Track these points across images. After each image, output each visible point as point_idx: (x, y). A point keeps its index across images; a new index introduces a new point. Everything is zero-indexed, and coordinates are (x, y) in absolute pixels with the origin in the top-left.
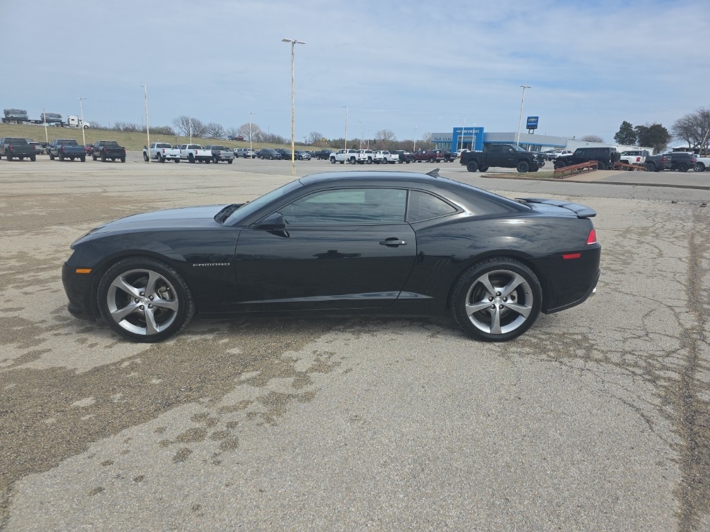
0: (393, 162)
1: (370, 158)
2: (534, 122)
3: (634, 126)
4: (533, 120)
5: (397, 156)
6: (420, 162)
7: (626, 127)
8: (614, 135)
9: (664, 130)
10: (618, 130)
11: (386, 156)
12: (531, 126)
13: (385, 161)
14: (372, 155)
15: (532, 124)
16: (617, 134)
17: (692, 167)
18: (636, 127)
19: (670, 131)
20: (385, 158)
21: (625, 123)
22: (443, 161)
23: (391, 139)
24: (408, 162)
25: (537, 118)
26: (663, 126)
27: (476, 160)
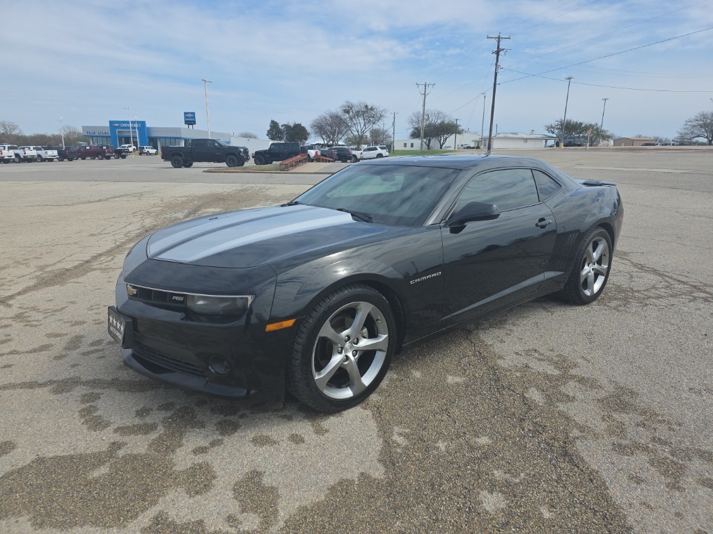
0: (51, 160)
1: (17, 155)
2: (192, 118)
3: (280, 125)
4: (190, 115)
5: (55, 152)
6: (84, 159)
7: (274, 125)
8: (266, 132)
9: (303, 129)
10: (269, 128)
11: (39, 152)
12: (190, 121)
13: (41, 159)
14: (20, 152)
15: (190, 120)
16: (268, 131)
17: (350, 159)
18: (282, 126)
19: (309, 129)
20: (39, 156)
21: (273, 122)
22: (113, 157)
23: (15, 132)
24: (70, 160)
25: (193, 113)
26: (303, 125)
27: (180, 155)
